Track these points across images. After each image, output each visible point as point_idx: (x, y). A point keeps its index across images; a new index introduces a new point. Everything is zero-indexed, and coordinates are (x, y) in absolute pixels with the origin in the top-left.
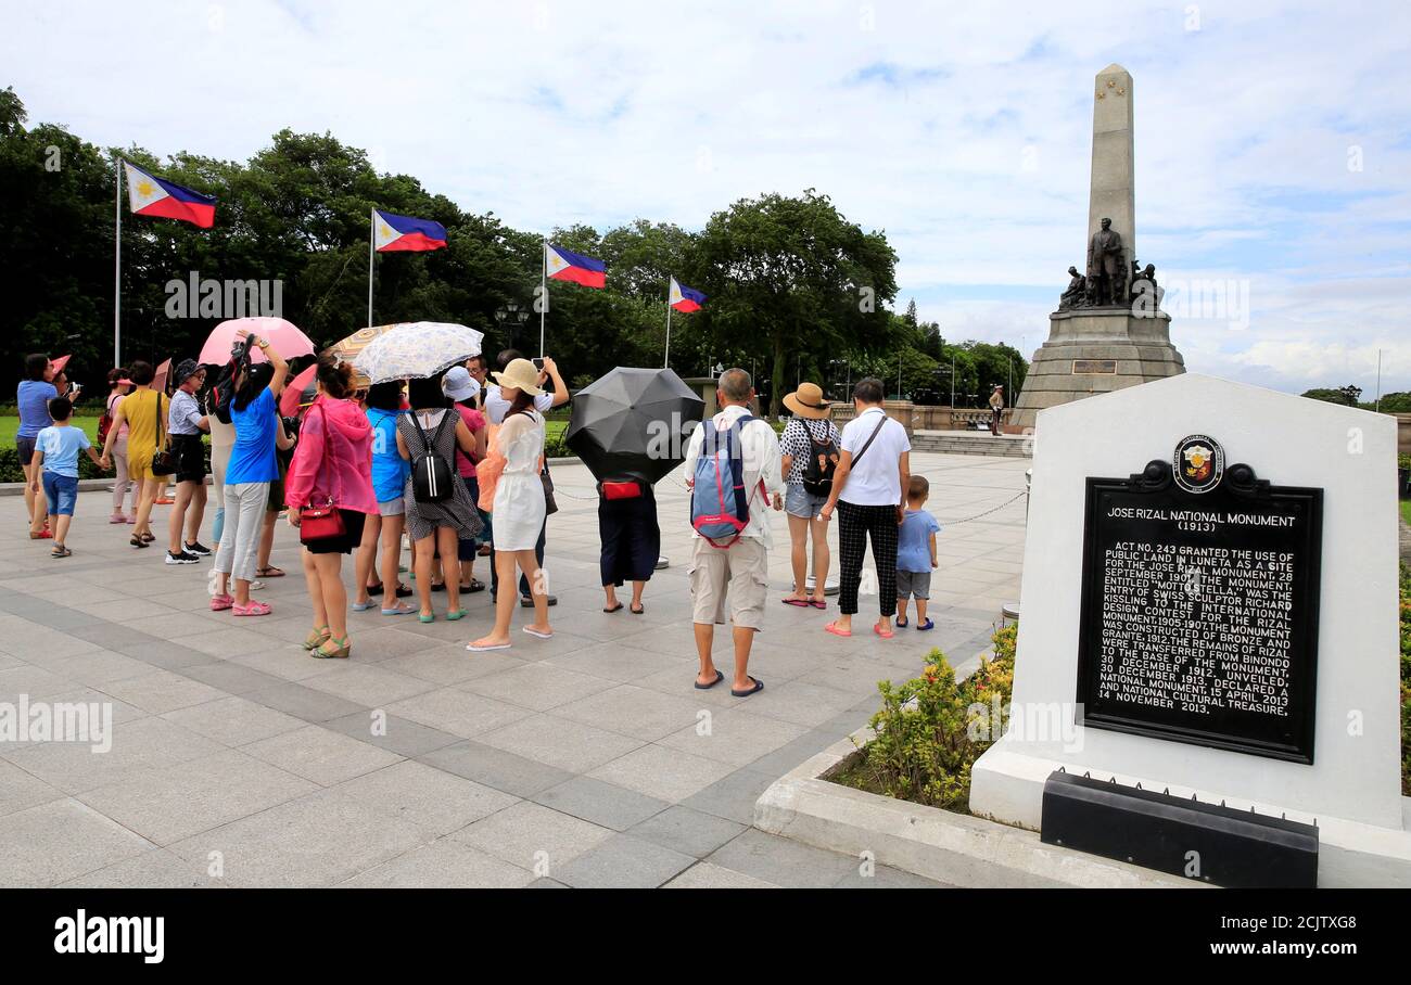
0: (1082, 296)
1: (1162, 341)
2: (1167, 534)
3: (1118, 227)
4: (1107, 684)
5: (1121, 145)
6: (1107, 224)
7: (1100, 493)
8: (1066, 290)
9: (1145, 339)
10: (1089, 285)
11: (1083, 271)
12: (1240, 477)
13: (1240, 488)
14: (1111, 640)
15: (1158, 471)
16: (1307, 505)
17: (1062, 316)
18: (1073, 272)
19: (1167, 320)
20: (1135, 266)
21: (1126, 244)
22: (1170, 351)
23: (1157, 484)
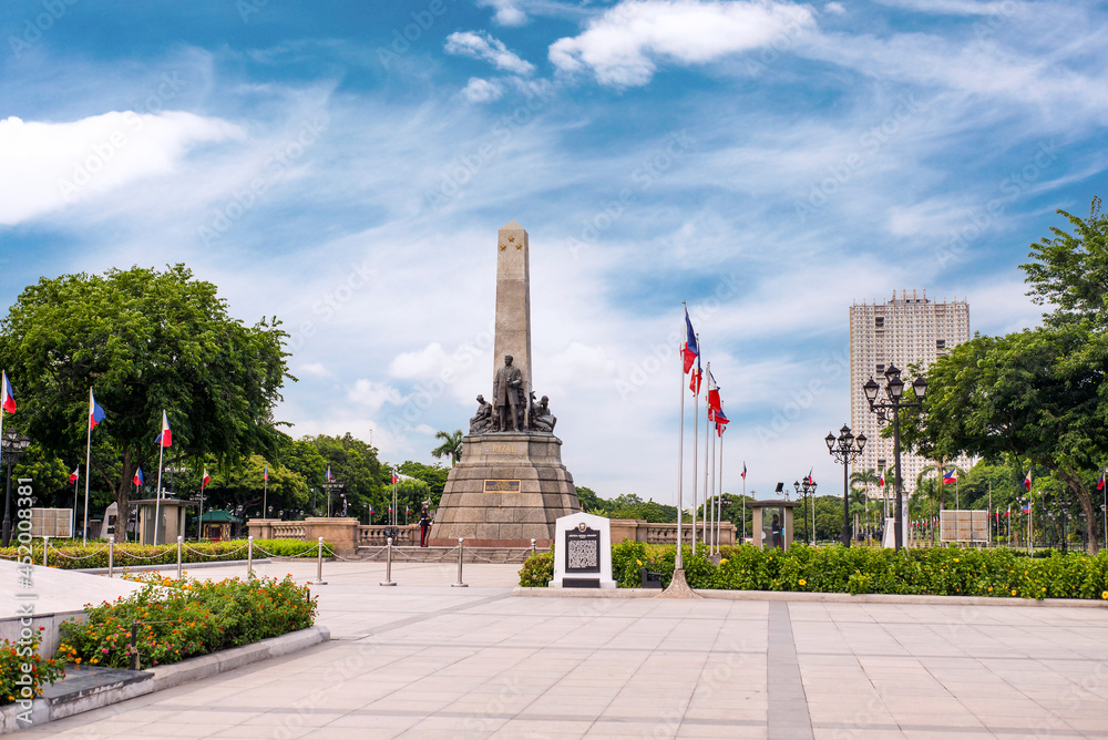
0: (489, 422)
1: (556, 463)
2: (578, 539)
3: (519, 363)
4: (570, 565)
5: (522, 294)
6: (509, 361)
7: (568, 533)
8: (474, 416)
9: (542, 462)
10: (494, 413)
11: (490, 399)
12: (589, 529)
13: (589, 531)
14: (570, 557)
15: (577, 529)
16: (598, 532)
17: (473, 439)
18: (481, 400)
19: (559, 443)
20: (532, 397)
21: (525, 379)
22: (562, 472)
23: (576, 531)
